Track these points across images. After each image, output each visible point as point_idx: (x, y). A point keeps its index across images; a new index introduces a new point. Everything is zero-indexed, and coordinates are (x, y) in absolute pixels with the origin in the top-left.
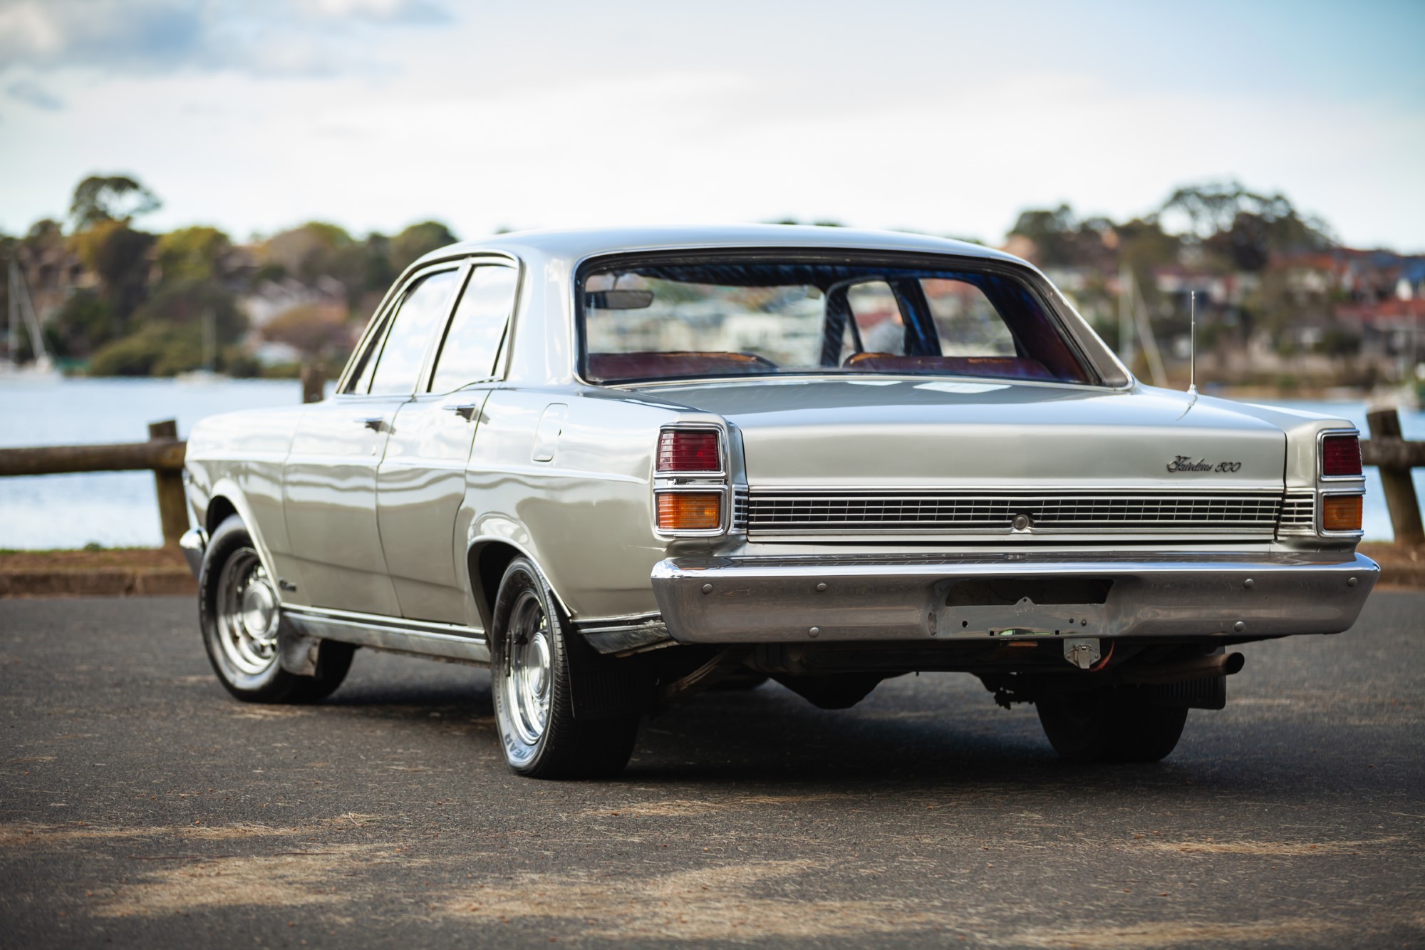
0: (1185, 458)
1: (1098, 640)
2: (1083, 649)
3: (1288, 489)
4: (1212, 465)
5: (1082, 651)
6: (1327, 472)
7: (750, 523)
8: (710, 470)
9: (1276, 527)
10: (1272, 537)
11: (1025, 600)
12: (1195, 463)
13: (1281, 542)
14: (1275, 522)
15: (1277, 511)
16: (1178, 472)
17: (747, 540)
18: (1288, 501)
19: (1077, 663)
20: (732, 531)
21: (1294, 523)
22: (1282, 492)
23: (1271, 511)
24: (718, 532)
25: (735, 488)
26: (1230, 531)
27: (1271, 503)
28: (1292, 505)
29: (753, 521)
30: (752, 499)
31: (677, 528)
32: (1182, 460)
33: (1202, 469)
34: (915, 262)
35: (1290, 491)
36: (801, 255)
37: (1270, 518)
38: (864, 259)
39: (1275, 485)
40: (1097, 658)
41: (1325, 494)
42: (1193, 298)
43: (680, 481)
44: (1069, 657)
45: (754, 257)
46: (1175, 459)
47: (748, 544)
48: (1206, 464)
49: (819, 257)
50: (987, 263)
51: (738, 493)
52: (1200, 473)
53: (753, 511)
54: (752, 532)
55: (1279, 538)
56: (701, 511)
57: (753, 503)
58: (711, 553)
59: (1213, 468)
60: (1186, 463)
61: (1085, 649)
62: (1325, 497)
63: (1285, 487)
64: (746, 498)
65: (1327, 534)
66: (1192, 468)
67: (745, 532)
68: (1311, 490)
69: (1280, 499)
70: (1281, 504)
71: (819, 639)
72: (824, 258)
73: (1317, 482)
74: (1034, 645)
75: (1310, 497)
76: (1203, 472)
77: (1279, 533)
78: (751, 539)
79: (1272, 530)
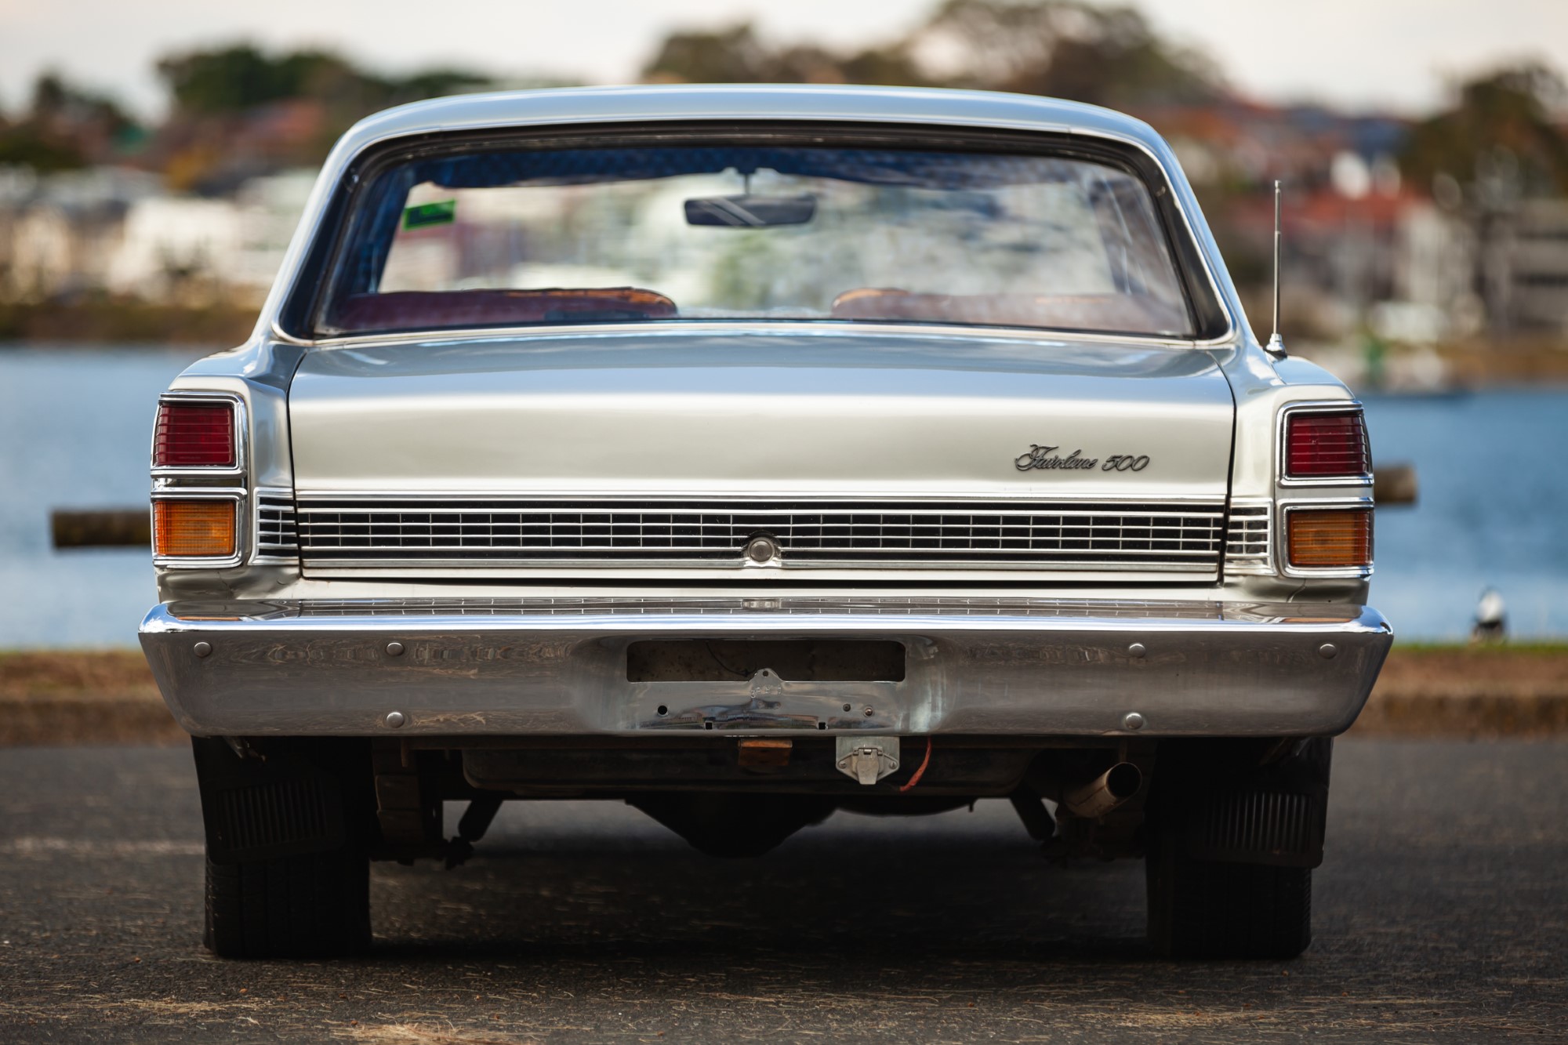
0: (1048, 449)
1: (897, 740)
2: (866, 753)
3: (1233, 500)
4: (1096, 461)
5: (864, 756)
6: (1292, 470)
7: (305, 548)
8: (219, 465)
9: (1220, 561)
10: (1214, 577)
11: (766, 674)
12: (1063, 456)
13: (1229, 585)
14: (1216, 552)
15: (1216, 534)
16: (1034, 471)
17: (300, 575)
18: (1233, 518)
19: (856, 774)
20: (256, 560)
21: (1244, 555)
22: (1223, 504)
23: (1206, 534)
24: (233, 562)
25: (259, 492)
26: (1137, 568)
27: (1205, 522)
28: (1239, 525)
29: (307, 544)
30: (301, 511)
31: (168, 555)
32: (1041, 452)
33: (1078, 464)
34: (938, 141)
35: (1235, 502)
36: (740, 132)
37: (1205, 546)
38: (848, 137)
39: (1213, 492)
40: (894, 767)
41: (1289, 508)
42: (1277, 191)
43: (179, 481)
44: (844, 766)
45: (659, 137)
46: (1029, 451)
47: (301, 580)
48: (1085, 458)
49: (770, 136)
50: (1068, 141)
51: (263, 501)
52: (1074, 472)
53: (305, 530)
54: (307, 562)
55: (1227, 579)
56: (203, 527)
57: (305, 517)
58: (231, 595)
59: (1099, 465)
60: (1050, 456)
61: (869, 754)
62: (1289, 512)
63: (1229, 496)
64: (290, 509)
65: (1293, 572)
66: (1056, 464)
67: (297, 562)
68: (1265, 502)
69: (1220, 515)
70: (1224, 523)
71: (405, 731)
72: (779, 136)
73: (1276, 488)
74: (788, 745)
75: (1262, 511)
76: (1080, 471)
77: (1225, 571)
78: (307, 573)
79: (1213, 566)
